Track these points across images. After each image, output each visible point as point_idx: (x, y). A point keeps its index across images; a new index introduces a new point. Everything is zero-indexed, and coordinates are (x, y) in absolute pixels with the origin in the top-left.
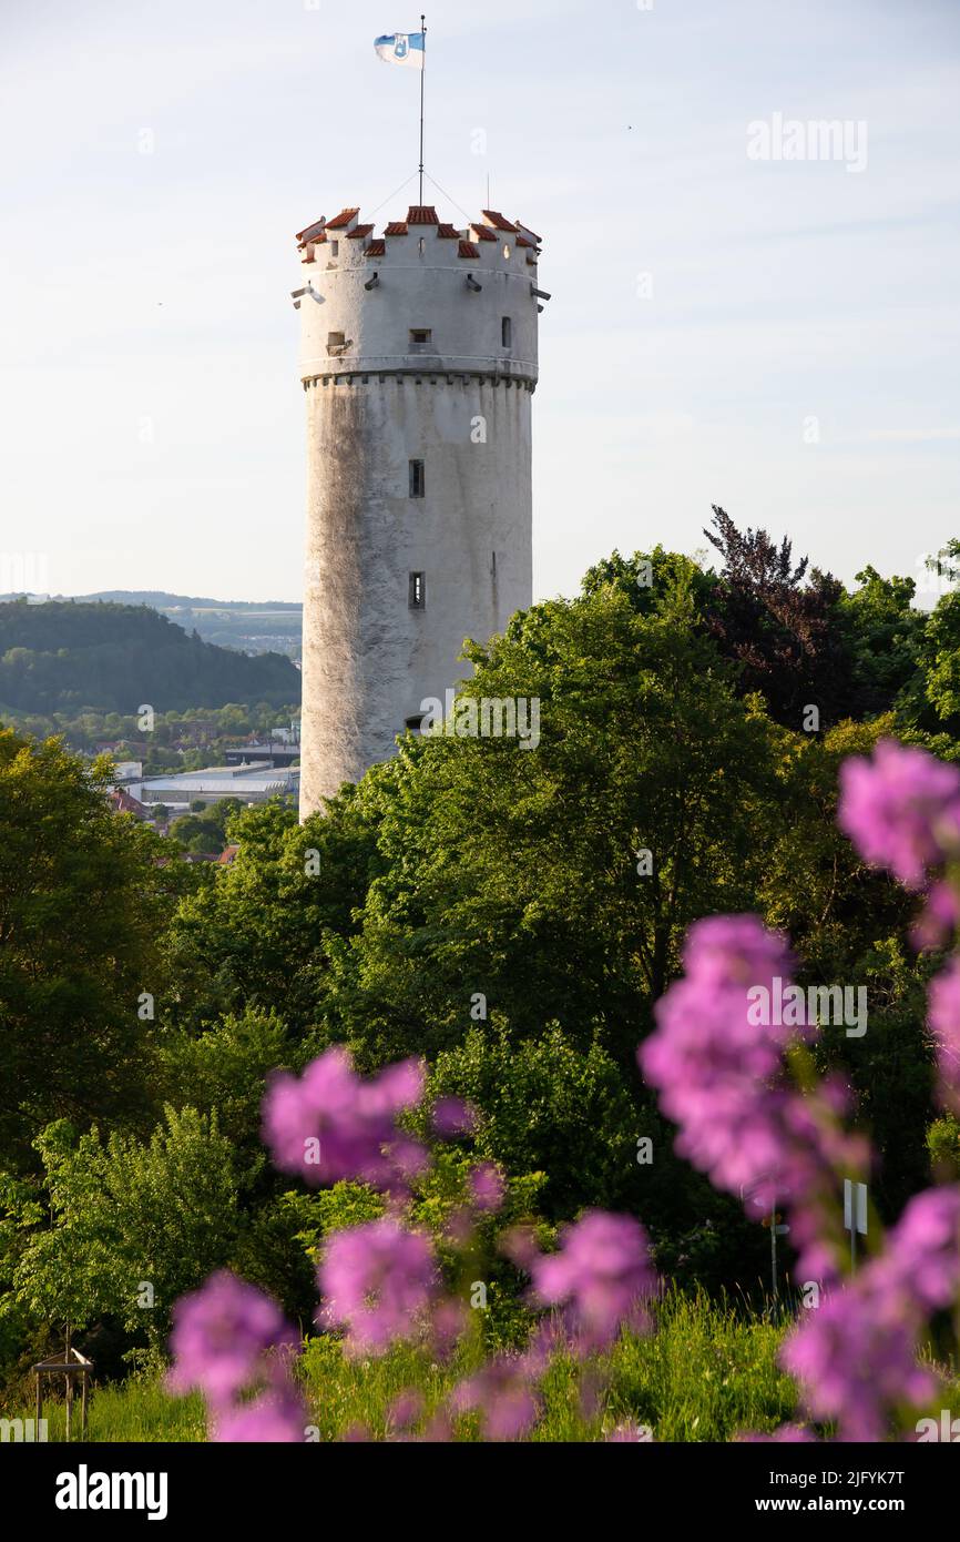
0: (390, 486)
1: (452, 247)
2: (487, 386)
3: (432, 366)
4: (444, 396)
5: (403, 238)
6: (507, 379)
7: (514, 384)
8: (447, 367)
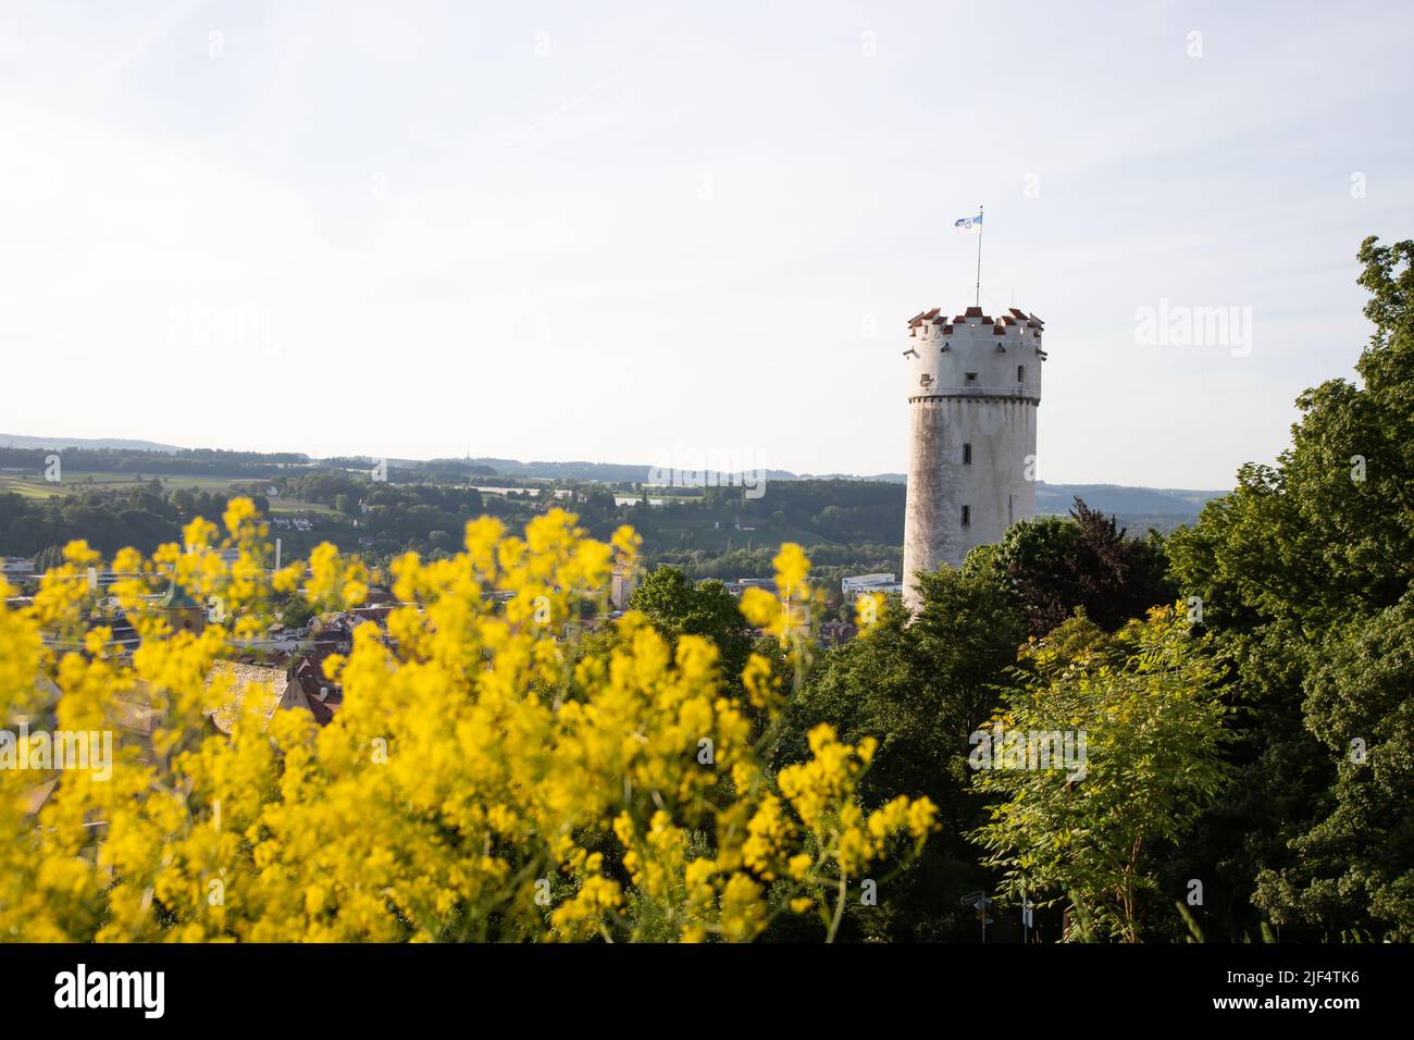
0: (952, 458)
1: (990, 329)
2: (1009, 404)
3: (977, 393)
4: (983, 409)
5: (964, 325)
6: (1021, 399)
7: (1025, 402)
8: (985, 393)
